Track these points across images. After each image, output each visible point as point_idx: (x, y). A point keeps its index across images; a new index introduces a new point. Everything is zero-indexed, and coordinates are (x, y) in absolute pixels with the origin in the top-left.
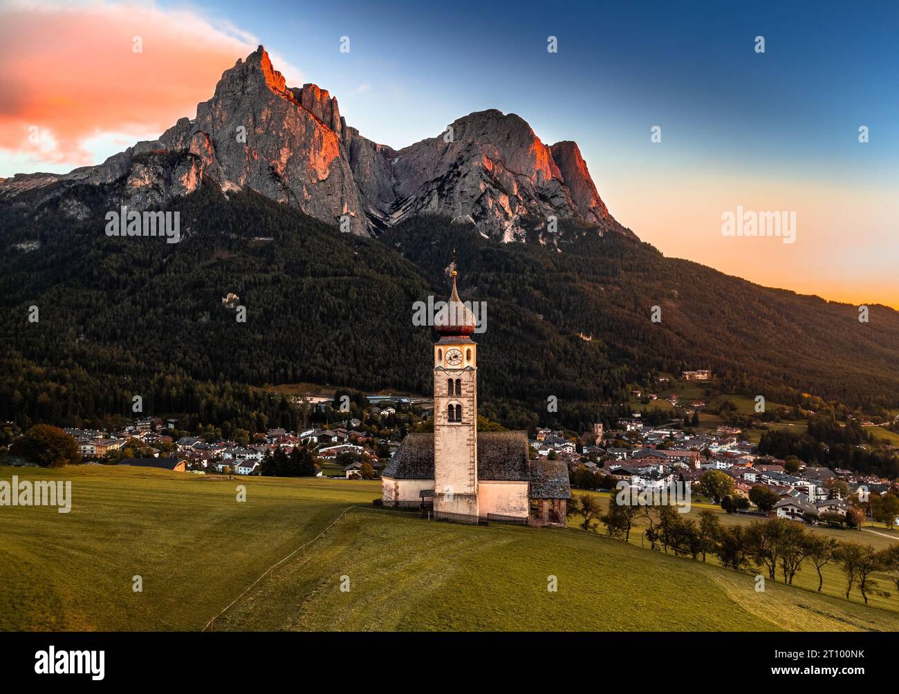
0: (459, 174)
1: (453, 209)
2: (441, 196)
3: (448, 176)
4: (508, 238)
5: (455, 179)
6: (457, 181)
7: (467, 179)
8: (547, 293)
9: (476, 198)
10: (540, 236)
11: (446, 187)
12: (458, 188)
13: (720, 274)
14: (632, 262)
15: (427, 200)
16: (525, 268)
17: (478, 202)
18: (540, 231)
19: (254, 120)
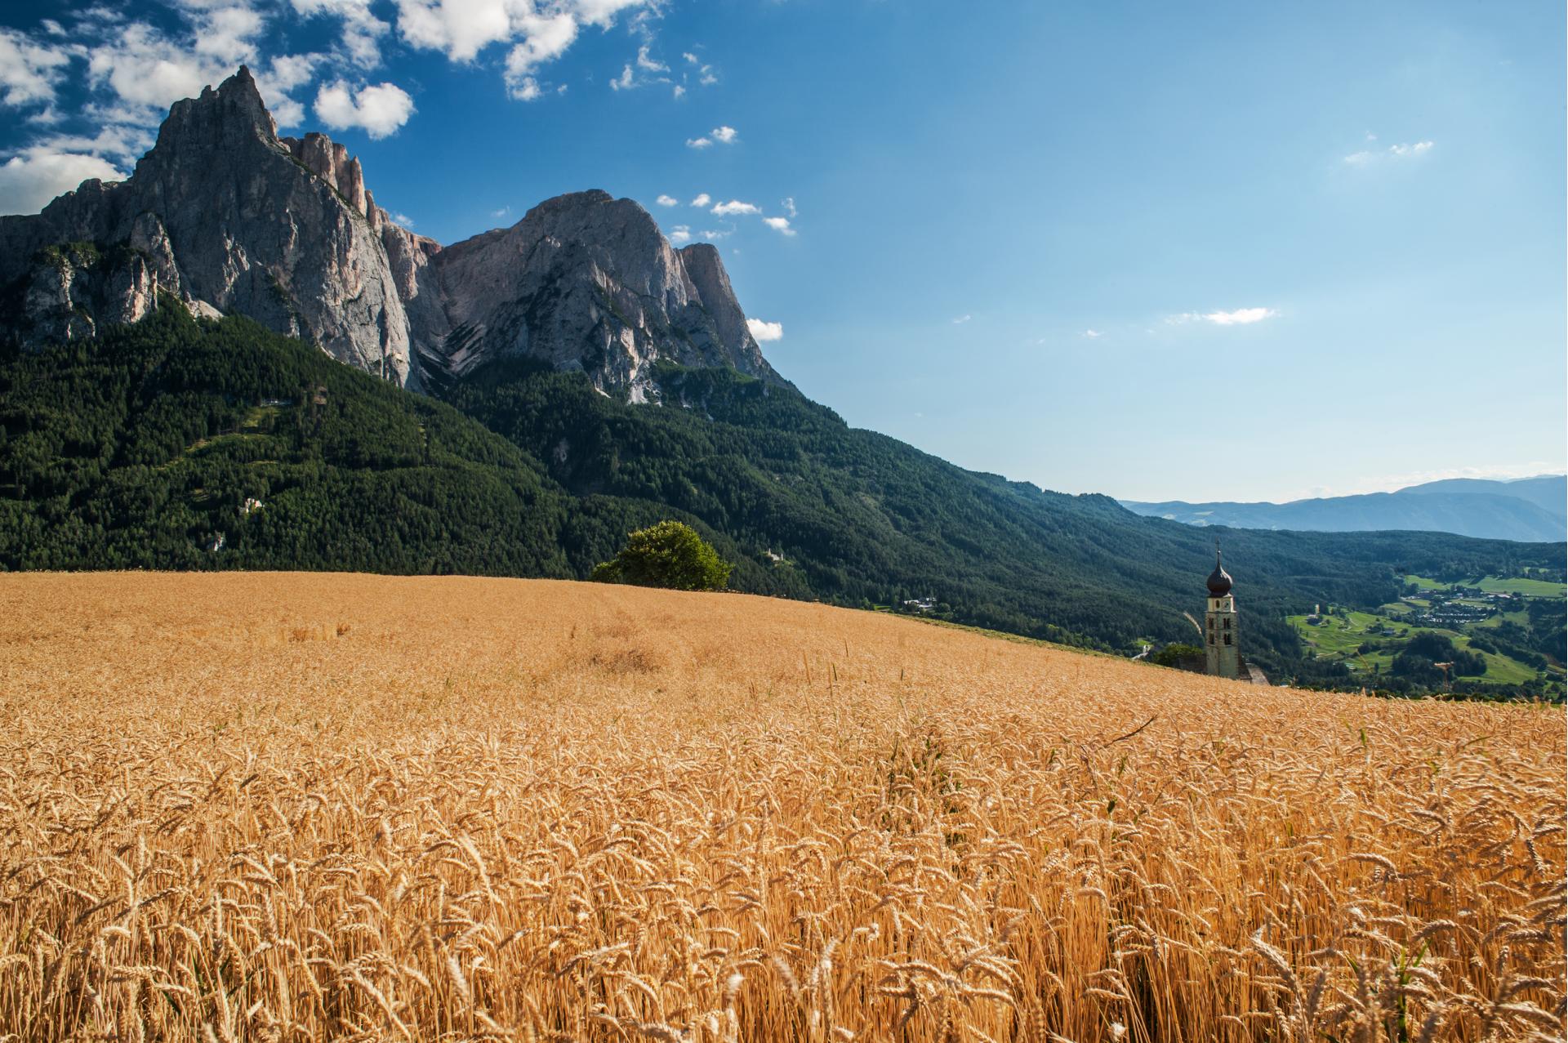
0: (557, 293)
1: (552, 349)
2: (533, 328)
3: (540, 294)
4: (637, 396)
5: (552, 300)
6: (555, 304)
7: (571, 300)
8: (710, 487)
9: (586, 332)
10: (682, 394)
11: (539, 313)
12: (557, 315)
13: (918, 453)
14: (812, 437)
15: (511, 333)
16: (673, 449)
17: (591, 338)
18: (681, 386)
19: (239, 194)
